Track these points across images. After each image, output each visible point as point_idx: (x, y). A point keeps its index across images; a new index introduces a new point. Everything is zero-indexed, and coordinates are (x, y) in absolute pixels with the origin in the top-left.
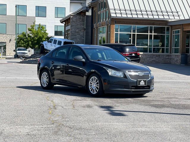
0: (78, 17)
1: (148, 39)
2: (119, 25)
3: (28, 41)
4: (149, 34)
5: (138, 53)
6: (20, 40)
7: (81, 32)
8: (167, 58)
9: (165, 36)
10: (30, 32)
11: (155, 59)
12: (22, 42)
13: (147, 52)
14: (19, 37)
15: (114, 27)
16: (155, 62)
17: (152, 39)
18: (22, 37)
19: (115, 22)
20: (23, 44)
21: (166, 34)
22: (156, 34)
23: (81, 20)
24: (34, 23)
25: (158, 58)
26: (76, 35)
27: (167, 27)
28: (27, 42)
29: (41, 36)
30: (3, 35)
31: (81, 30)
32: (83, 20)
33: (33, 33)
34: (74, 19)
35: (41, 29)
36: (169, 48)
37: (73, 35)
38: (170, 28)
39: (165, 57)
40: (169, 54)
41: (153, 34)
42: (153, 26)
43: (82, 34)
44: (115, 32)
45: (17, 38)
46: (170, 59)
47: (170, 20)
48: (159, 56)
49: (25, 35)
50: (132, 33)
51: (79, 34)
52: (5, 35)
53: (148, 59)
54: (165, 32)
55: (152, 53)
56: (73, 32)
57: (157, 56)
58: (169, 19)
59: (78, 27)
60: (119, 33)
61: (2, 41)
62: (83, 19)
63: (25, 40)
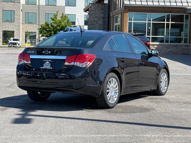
0: (97, 5)
1: (164, 28)
2: (133, 13)
3: (51, 31)
4: (166, 22)
5: (148, 43)
6: (43, 30)
7: (101, 21)
8: (186, 49)
9: (183, 25)
10: (53, 21)
11: (172, 50)
12: (45, 31)
13: (164, 42)
14: (42, 27)
15: (127, 15)
16: (172, 53)
17: (169, 28)
18: (45, 26)
19: (129, 10)
20: (46, 33)
21: (184, 23)
22: (174, 23)
23: (100, 8)
24: (57, 12)
25: (175, 48)
26: (95, 25)
27: (185, 15)
28: (49, 32)
29: (64, 25)
30: (33, 25)
31: (99, 19)
32: (102, 9)
33: (56, 22)
34: (93, 7)
35: (64, 18)
36: (188, 37)
37: (91, 24)
38: (189, 16)
39: (183, 47)
40: (188, 44)
41: (170, 23)
42: (171, 14)
43: (101, 23)
44: (128, 21)
45: (40, 27)
46: (189, 49)
47: (189, 8)
48: (177, 47)
49: (48, 25)
50: (147, 22)
51: (98, 23)
52: (35, 25)
53: (164, 49)
54: (183, 21)
55: (169, 43)
56: (91, 21)
57: (174, 47)
58: (188, 6)
59: (97, 16)
60: (133, 21)
61: (32, 31)
62: (102, 7)
63: (48, 30)
